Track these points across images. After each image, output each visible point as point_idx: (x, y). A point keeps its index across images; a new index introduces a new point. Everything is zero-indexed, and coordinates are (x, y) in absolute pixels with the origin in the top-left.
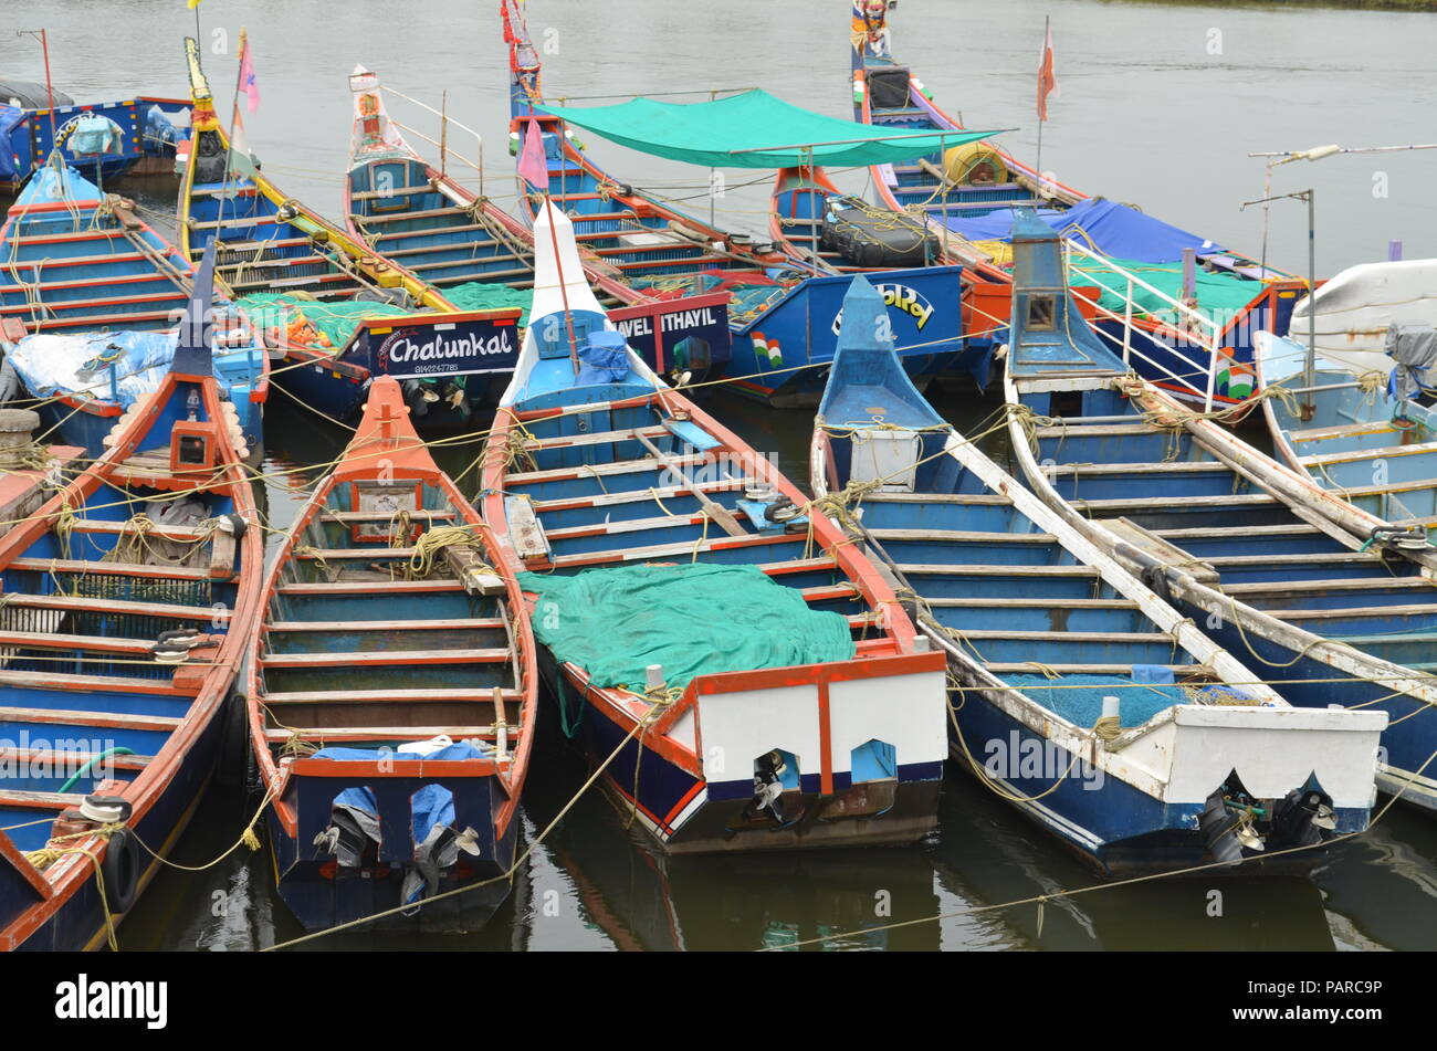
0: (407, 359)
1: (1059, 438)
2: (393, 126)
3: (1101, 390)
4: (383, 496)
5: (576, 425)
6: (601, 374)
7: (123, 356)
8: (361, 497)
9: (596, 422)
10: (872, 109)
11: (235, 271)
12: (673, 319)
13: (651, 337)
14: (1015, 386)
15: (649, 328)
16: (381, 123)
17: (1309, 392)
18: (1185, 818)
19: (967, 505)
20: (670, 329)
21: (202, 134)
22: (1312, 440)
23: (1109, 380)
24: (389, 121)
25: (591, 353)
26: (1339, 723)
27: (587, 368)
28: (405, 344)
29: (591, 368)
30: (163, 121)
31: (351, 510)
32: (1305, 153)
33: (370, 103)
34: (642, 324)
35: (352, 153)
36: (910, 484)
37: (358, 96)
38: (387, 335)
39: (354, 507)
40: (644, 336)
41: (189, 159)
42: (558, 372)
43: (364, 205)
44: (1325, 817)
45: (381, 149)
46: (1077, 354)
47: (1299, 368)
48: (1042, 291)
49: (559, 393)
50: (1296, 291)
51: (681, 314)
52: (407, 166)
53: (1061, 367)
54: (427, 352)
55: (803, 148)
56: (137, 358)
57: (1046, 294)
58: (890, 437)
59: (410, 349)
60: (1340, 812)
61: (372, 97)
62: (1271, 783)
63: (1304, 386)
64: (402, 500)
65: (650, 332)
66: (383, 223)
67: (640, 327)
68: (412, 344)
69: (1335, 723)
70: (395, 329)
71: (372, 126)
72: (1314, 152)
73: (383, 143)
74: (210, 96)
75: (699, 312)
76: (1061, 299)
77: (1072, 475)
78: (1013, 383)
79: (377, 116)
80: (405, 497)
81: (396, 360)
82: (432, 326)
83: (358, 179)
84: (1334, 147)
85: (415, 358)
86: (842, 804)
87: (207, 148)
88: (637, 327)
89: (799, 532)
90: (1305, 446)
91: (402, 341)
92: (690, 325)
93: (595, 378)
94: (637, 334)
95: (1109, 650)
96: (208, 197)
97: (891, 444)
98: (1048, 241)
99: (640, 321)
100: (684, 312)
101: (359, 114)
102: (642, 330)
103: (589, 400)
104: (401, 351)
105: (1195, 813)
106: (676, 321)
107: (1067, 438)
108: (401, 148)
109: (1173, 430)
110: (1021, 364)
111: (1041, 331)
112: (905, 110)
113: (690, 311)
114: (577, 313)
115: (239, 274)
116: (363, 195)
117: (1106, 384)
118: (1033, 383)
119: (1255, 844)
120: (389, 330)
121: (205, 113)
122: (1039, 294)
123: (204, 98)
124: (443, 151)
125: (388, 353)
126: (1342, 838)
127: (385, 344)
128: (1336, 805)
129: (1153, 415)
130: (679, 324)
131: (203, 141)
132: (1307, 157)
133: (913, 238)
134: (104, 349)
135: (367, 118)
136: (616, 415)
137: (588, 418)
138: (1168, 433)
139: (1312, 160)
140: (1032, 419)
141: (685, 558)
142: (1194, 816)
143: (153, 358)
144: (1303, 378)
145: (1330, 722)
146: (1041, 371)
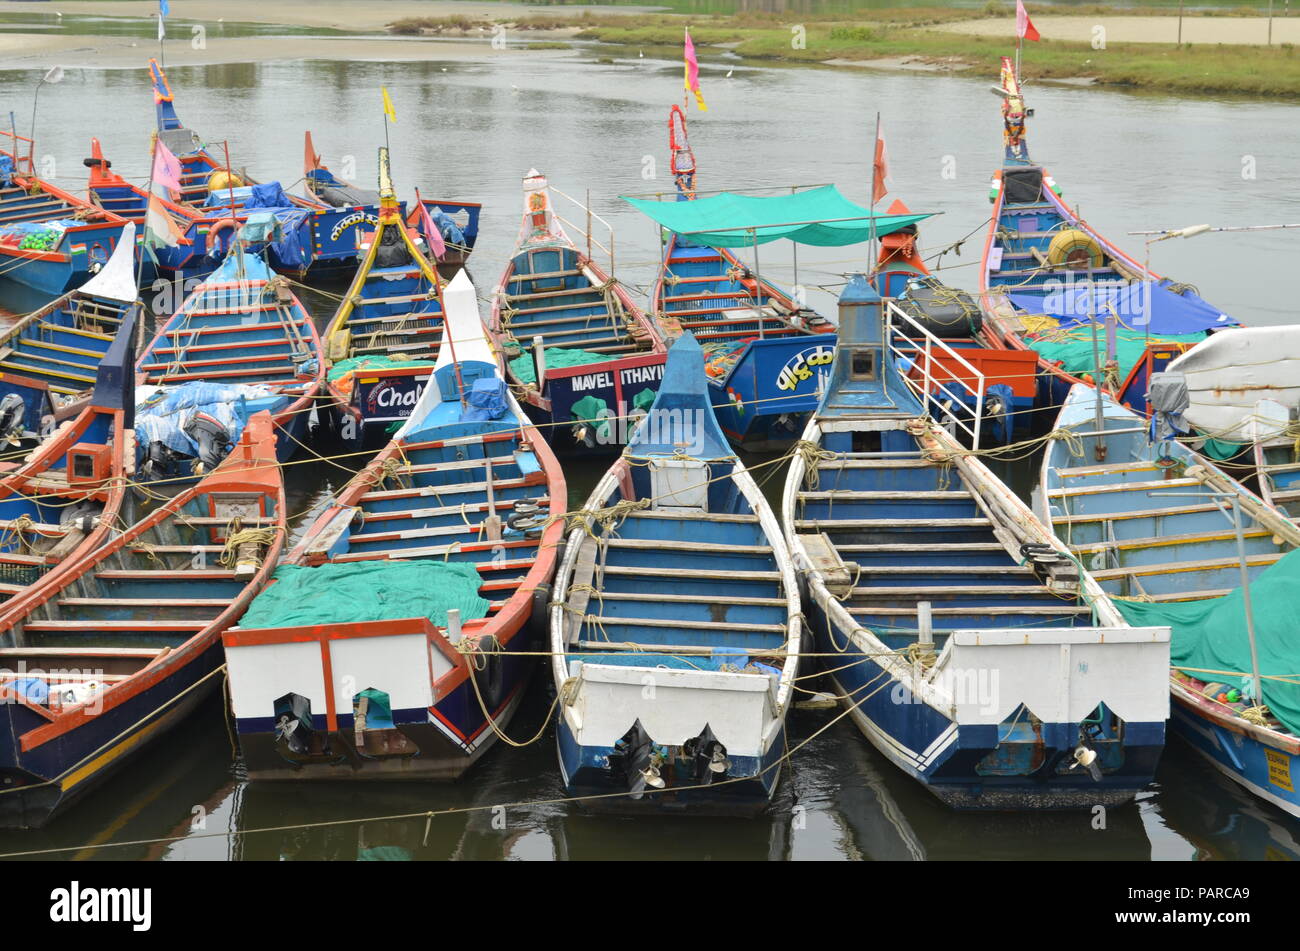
0: (392, 404)
1: (838, 469)
2: (556, 221)
3: (897, 430)
4: (233, 506)
5: (454, 454)
6: (481, 413)
7: (164, 399)
8: (217, 506)
9: (471, 451)
10: (1004, 203)
11: (369, 338)
12: (631, 374)
13: (612, 389)
14: (817, 426)
15: (610, 381)
16: (547, 218)
17: (1099, 435)
18: (597, 758)
19: (721, 523)
20: (629, 382)
21: (386, 227)
22: (1078, 476)
23: (904, 421)
24: (554, 215)
25: (472, 396)
26: (724, 683)
27: (471, 409)
28: (390, 392)
29: (473, 409)
30: (447, 220)
31: (209, 516)
32: (1179, 232)
33: (538, 201)
34: (604, 377)
35: (518, 243)
36: (703, 506)
37: (529, 194)
38: (375, 384)
39: (212, 514)
40: (607, 388)
41: (370, 248)
42: (452, 412)
43: (519, 286)
44: (717, 762)
45: (547, 239)
46: (886, 400)
47: (1092, 415)
48: (863, 346)
49: (440, 428)
50: (1171, 352)
51: (639, 370)
52: (561, 253)
53: (864, 411)
54: (409, 399)
55: (748, 230)
56: (173, 401)
57: (866, 349)
58: (682, 466)
59: (394, 396)
60: (734, 758)
61: (541, 196)
62: (670, 731)
63: (1095, 430)
64: (249, 510)
65: (612, 384)
66: (526, 301)
67: (603, 380)
68: (396, 392)
69: (721, 683)
70: (381, 379)
71: (539, 220)
72: (1187, 231)
73: (549, 234)
74: (392, 196)
75: (654, 368)
76: (880, 353)
77: (828, 500)
78: (816, 423)
79: (544, 212)
80: (251, 507)
81: (382, 404)
82: (413, 377)
83: (519, 264)
84: (1205, 226)
85: (399, 403)
86: (386, 745)
87: (390, 239)
88: (600, 381)
89: (535, 538)
90: (1072, 481)
91: (388, 390)
92: (647, 379)
93: (475, 417)
94: (600, 386)
95: (730, 637)
96: (380, 279)
97: (684, 472)
98: (871, 304)
99: (602, 375)
100: (641, 368)
101: (528, 210)
102: (604, 382)
103: (465, 434)
104: (387, 397)
105: (606, 754)
106: (635, 375)
107: (846, 470)
108: (561, 238)
109: (943, 465)
110: (831, 408)
111: (863, 381)
112: (1037, 205)
113: (647, 367)
114: (466, 363)
115: (373, 340)
116: (520, 277)
117: (901, 425)
118: (835, 424)
119: (657, 782)
120: (376, 380)
121: (389, 210)
122: (859, 349)
123: (388, 197)
124: (589, 240)
125: (376, 399)
126: (735, 780)
127: (373, 392)
128: (729, 753)
129: (929, 451)
130: (637, 378)
131: (387, 233)
132: (1181, 234)
133: (957, 312)
134: (153, 394)
135: (535, 213)
136: (488, 447)
137: (464, 449)
138: (939, 467)
139: (1186, 237)
140: (816, 453)
141: (440, 557)
142: (605, 758)
143: (185, 402)
144: (1094, 423)
145: (718, 682)
146: (844, 414)
